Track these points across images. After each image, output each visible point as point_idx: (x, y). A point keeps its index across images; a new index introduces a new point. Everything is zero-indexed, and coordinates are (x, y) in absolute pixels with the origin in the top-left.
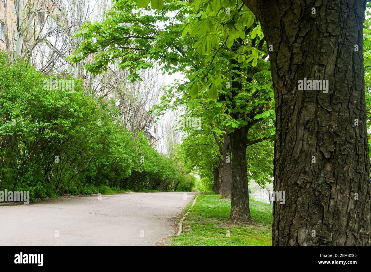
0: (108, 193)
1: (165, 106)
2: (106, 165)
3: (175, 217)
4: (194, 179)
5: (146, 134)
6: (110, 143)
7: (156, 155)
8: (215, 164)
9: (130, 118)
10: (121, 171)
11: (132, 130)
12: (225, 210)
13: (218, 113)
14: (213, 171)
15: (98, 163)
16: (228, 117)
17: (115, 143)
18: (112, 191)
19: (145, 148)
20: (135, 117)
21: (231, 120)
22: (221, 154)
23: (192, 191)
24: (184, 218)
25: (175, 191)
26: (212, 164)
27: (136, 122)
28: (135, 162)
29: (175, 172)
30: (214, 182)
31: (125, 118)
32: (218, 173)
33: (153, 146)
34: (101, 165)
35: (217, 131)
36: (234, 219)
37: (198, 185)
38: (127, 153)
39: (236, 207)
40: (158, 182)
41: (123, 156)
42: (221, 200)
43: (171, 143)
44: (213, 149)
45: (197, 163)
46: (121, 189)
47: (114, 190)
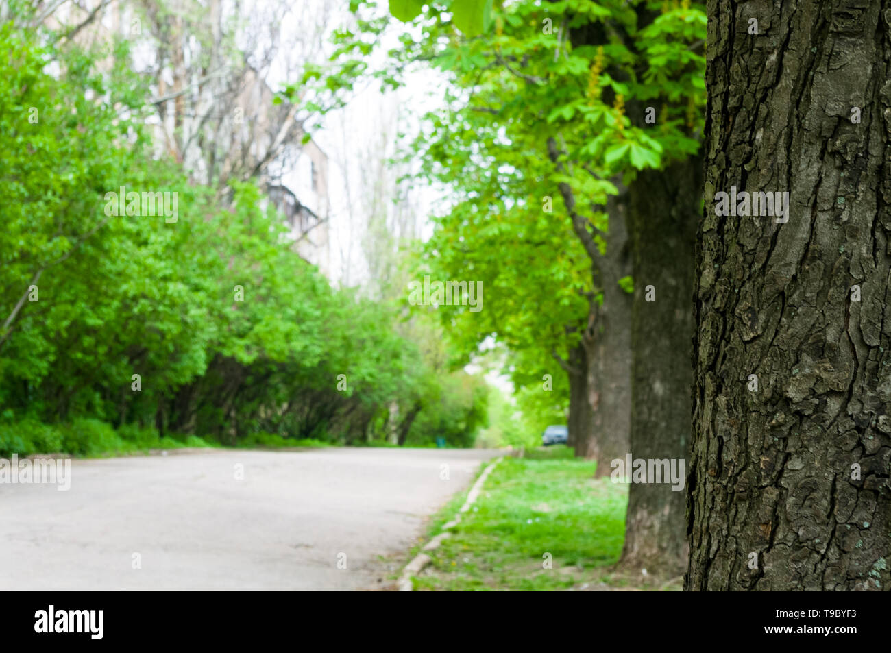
0: (103, 451)
1: (350, 69)
2: (91, 331)
3: (384, 553)
4: (482, 394)
5: (273, 193)
6: (104, 231)
7: (314, 289)
8: (574, 330)
9: (203, 123)
10: (159, 356)
11: (210, 175)
12: (604, 527)
13: (568, 100)
14: (565, 356)
15: (58, 323)
16: (615, 118)
17: (129, 234)
18: (120, 443)
19: (264, 256)
20: (221, 120)
21: (627, 134)
22: (597, 281)
23: (477, 442)
24: (423, 558)
25: (401, 442)
26: (561, 329)
27: (226, 142)
28: (223, 318)
29: (403, 363)
30: (571, 407)
31: (178, 123)
32: (584, 368)
33: (305, 250)
34: (68, 329)
35: (575, 184)
36: (639, 565)
37: (505, 418)
38: (183, 280)
39: (650, 513)
40: (325, 405)
41: (166, 289)
42: (594, 483)
43: (383, 235)
44: (563, 263)
45: (494, 323)
46: (162, 435)
47: (131, 439)
